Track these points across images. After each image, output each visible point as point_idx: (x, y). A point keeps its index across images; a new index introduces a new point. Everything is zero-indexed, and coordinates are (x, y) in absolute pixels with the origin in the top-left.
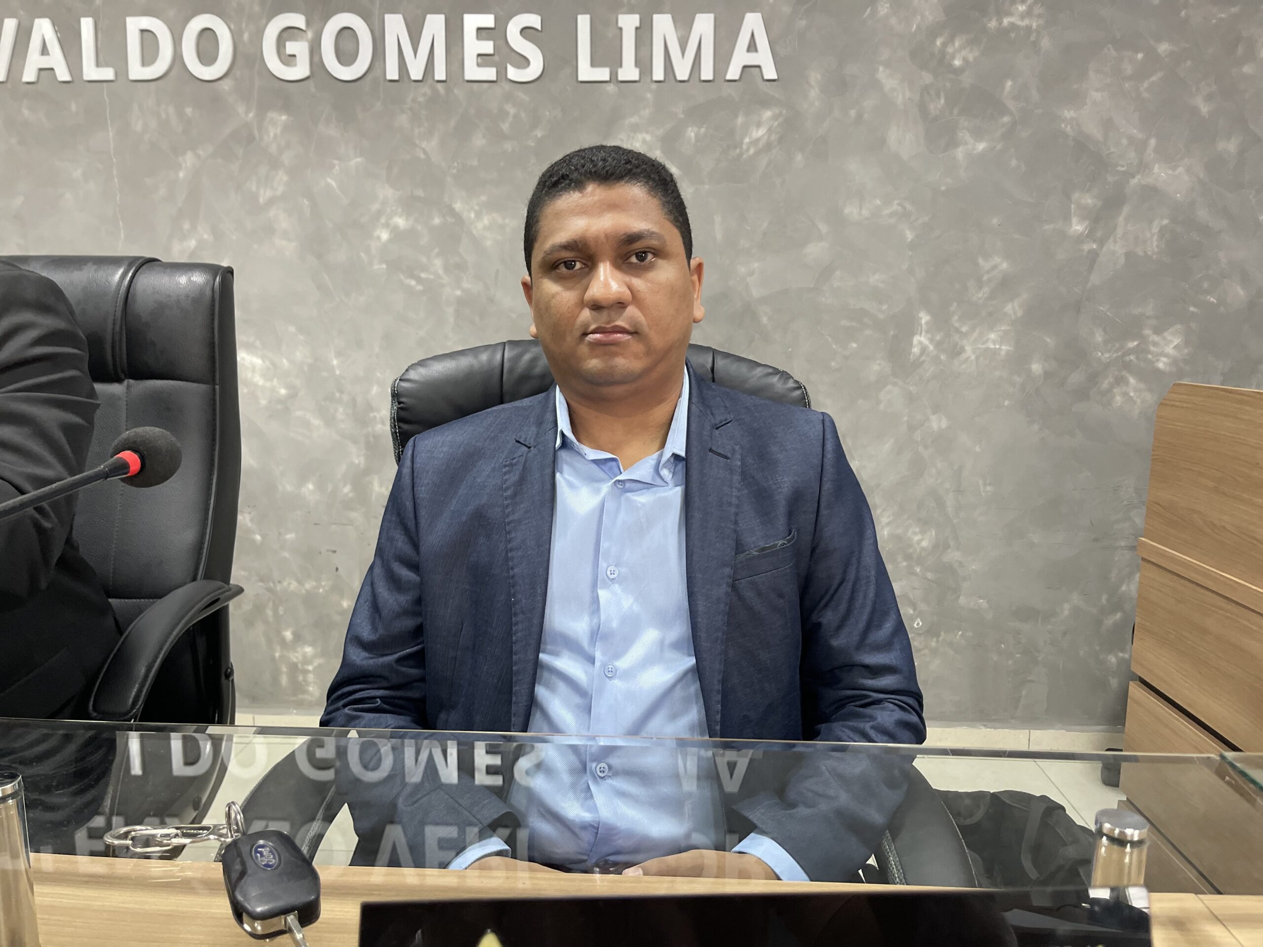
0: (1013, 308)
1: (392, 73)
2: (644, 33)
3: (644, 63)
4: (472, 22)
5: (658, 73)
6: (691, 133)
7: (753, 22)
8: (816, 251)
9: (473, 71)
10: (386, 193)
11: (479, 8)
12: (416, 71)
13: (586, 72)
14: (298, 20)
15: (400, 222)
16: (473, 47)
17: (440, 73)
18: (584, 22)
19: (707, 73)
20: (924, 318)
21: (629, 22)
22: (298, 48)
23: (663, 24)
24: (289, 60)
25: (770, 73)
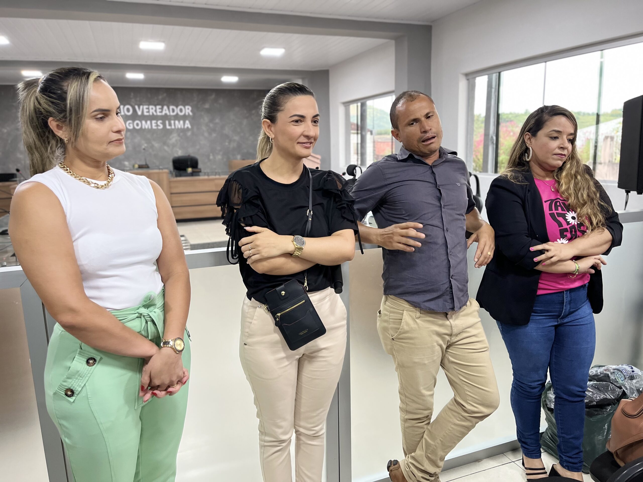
0: (221, 153)
1: (143, 127)
2: (175, 123)
3: (175, 126)
4: (154, 122)
5: (177, 127)
6: (181, 134)
7: (187, 122)
8: (198, 147)
9: (154, 127)
10: (143, 142)
11: (154, 119)
12: (147, 127)
13: (168, 127)
14: (130, 121)
15: (146, 145)
16: (154, 125)
17: (150, 127)
18: (167, 122)
19: (182, 127)
20: (211, 154)
21: (172, 122)
22: (131, 125)
23: (177, 122)
24: (130, 126)
25: (190, 127)
